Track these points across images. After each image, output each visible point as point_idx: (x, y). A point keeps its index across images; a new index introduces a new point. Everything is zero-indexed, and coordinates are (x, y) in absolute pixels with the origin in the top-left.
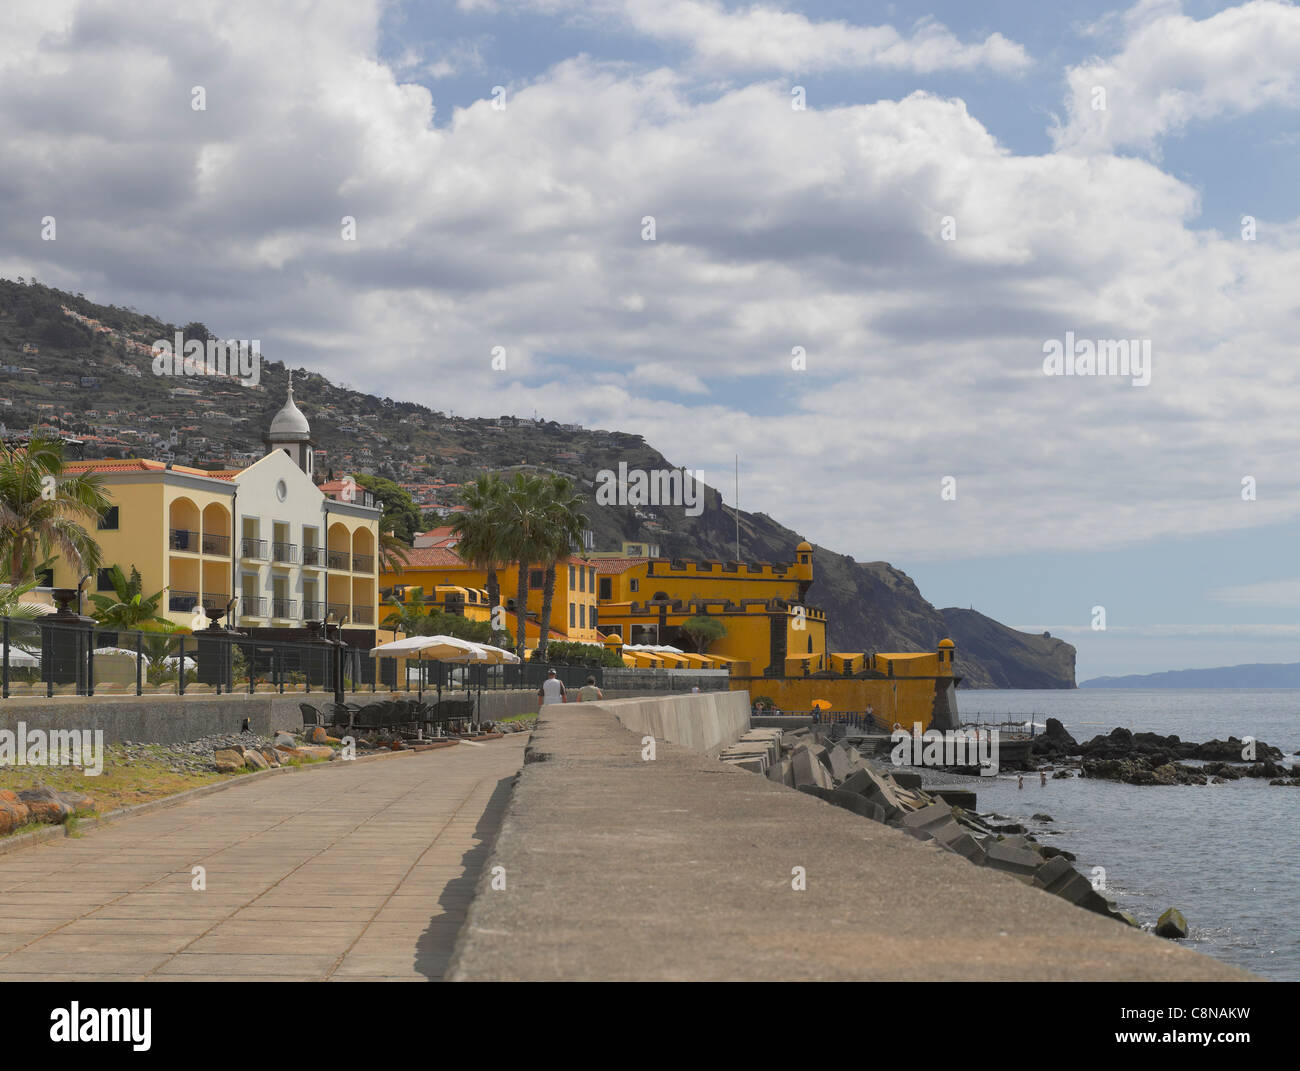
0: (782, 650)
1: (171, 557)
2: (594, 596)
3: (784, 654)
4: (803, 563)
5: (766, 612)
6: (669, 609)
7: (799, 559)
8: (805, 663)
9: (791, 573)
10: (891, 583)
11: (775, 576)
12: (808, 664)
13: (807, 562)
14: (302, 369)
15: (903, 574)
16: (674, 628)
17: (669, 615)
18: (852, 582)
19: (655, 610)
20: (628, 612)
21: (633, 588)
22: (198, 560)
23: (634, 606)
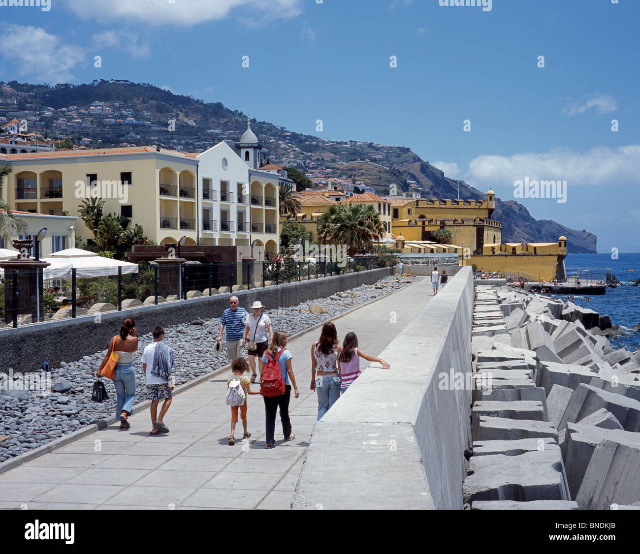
0: (481, 242)
1: (160, 199)
2: (391, 217)
3: (482, 244)
4: (490, 200)
5: (474, 224)
6: (427, 223)
7: (488, 199)
8: (493, 248)
9: (484, 206)
10: (516, 209)
11: (477, 207)
12: (495, 248)
13: (492, 200)
14: (264, 122)
15: (522, 206)
16: (429, 232)
17: (427, 226)
18: (500, 209)
19: (420, 223)
20: (407, 224)
21: (409, 213)
22: (177, 201)
23: (410, 222)
